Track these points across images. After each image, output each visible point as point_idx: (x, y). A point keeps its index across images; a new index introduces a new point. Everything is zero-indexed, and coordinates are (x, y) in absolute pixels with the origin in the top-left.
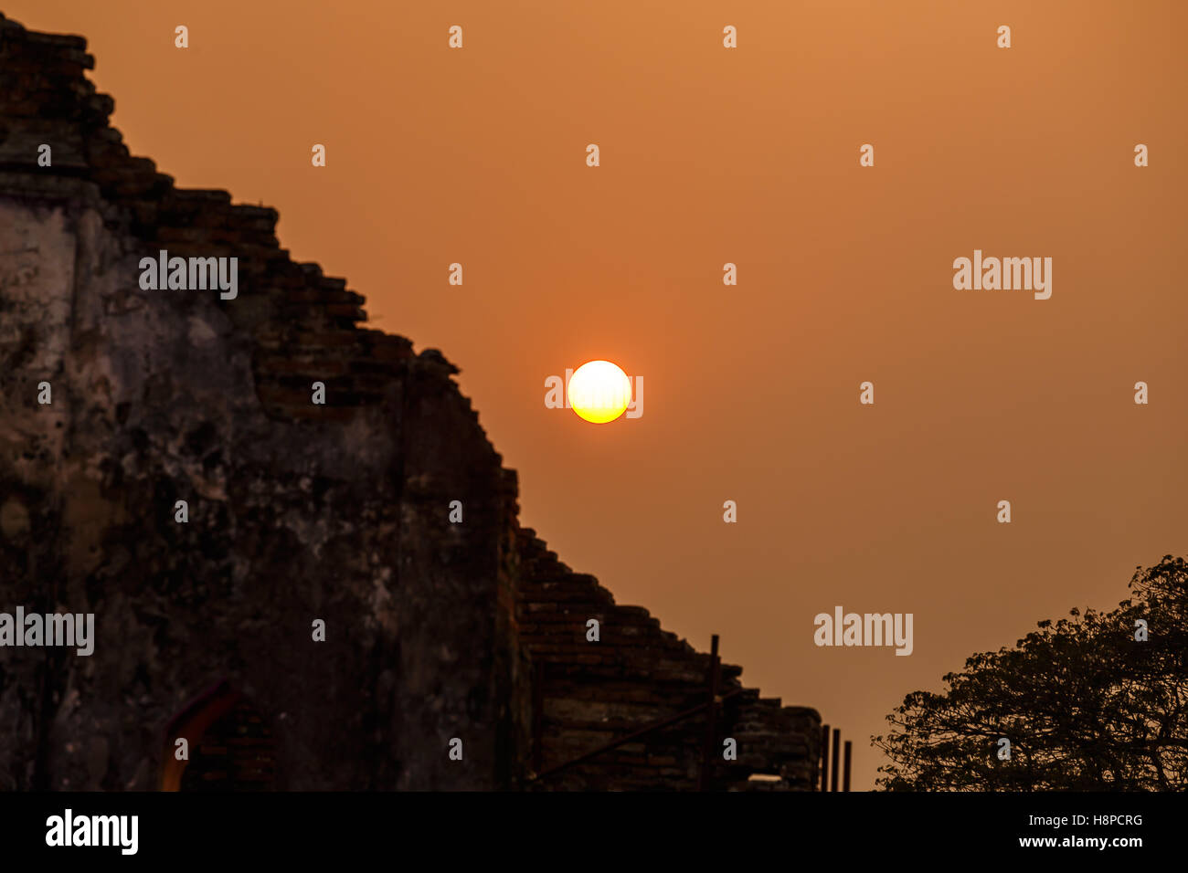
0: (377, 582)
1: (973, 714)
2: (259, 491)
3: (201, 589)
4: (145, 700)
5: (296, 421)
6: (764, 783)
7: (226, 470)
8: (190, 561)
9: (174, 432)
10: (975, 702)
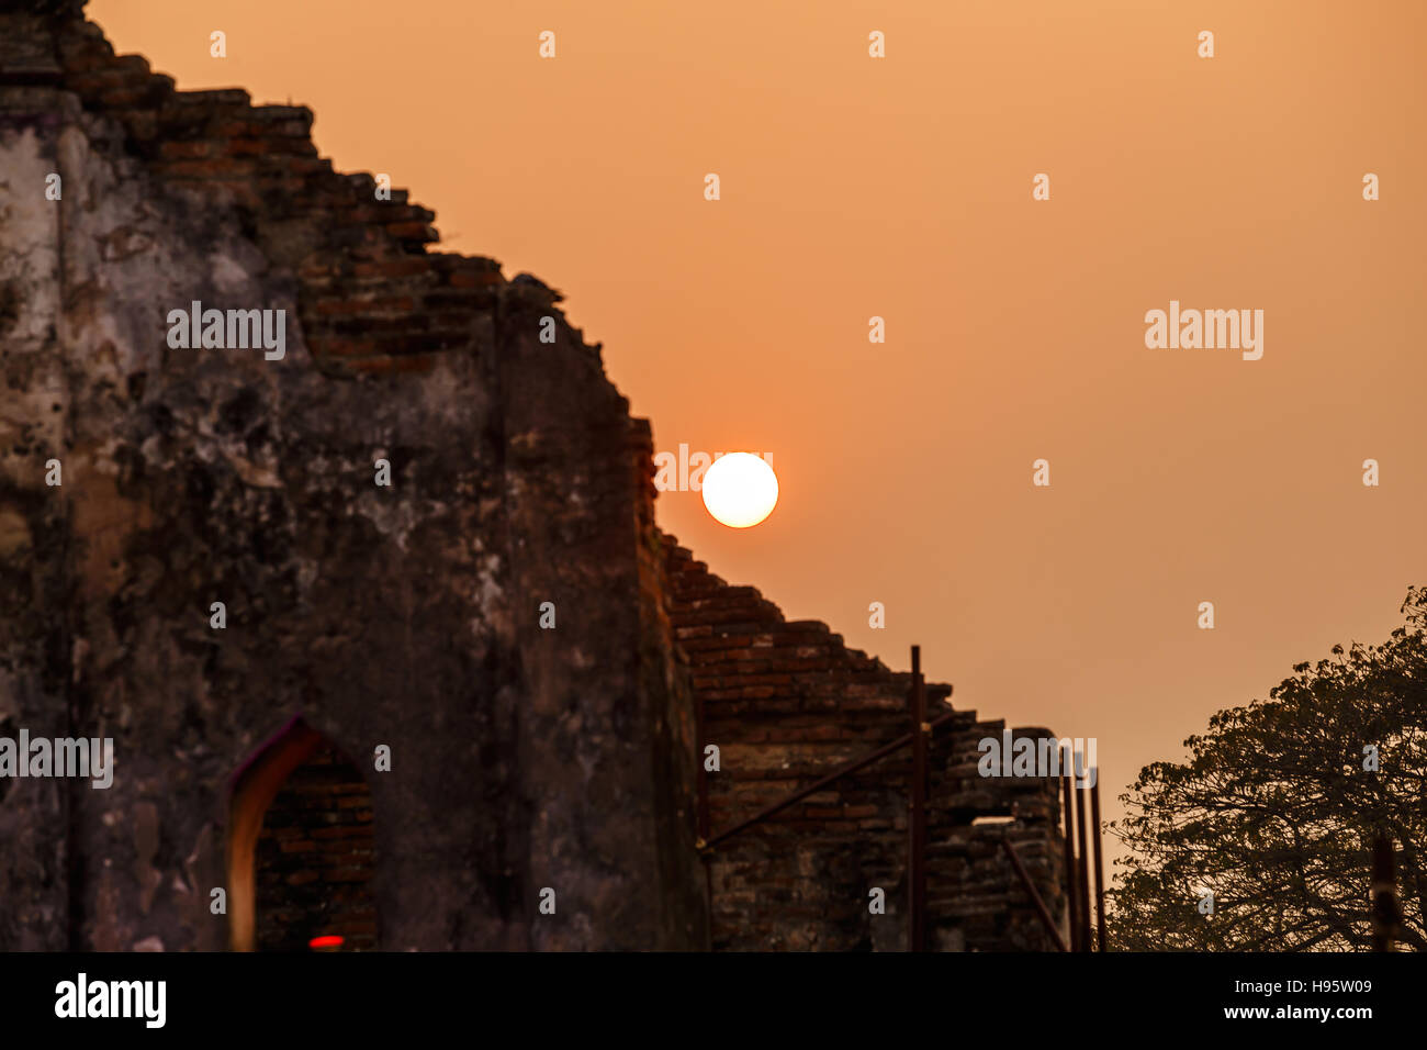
0: (483, 575)
1: (1224, 785)
2: (321, 471)
3: (258, 603)
4: (199, 750)
5: (361, 377)
6: (993, 826)
7: (276, 448)
8: (241, 568)
9: (205, 405)
10: (1225, 770)
